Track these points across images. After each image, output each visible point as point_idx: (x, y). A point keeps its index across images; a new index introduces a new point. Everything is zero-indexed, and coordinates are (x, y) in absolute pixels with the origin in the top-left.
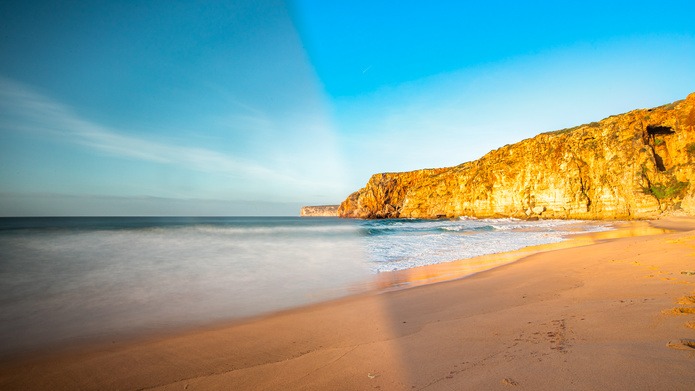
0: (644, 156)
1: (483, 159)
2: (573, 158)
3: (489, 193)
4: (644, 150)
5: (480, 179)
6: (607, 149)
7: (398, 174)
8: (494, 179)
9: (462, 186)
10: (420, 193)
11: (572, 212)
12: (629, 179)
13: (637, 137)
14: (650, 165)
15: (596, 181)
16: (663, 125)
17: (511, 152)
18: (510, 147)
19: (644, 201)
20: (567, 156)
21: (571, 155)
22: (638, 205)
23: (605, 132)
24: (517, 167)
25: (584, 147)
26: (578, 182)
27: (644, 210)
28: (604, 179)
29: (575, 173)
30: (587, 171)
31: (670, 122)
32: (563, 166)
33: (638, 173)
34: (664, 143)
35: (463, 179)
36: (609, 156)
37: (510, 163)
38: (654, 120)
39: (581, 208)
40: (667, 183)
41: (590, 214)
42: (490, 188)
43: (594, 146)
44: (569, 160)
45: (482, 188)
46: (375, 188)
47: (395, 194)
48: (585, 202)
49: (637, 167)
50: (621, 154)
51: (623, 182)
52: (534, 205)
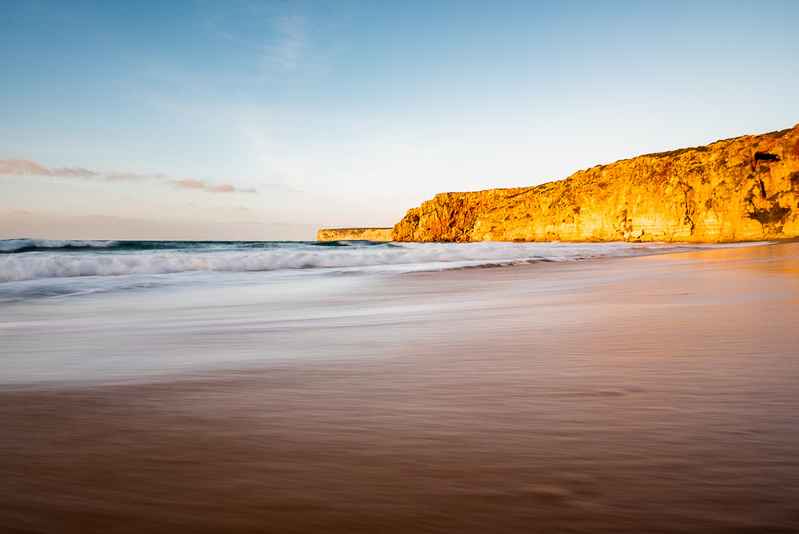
0: (751, 182)
1: (569, 180)
2: (680, 183)
3: (576, 216)
4: (751, 177)
5: (566, 201)
6: (714, 174)
7: (465, 194)
8: (582, 201)
9: (545, 208)
10: (493, 215)
11: (676, 235)
12: (736, 205)
13: (746, 163)
14: (757, 191)
15: (702, 206)
16: (771, 153)
17: (604, 173)
18: (602, 168)
19: (750, 225)
20: (674, 180)
21: (677, 179)
22: (744, 229)
23: (714, 157)
24: (609, 189)
25: (691, 171)
26: (684, 206)
27: (749, 234)
28: (709, 204)
29: (681, 197)
30: (693, 195)
31: (777, 150)
32: (669, 190)
33: (746, 200)
34: (768, 170)
35: (545, 201)
36: (715, 181)
37: (602, 185)
38: (763, 147)
39: (684, 232)
40: (771, 209)
41: (693, 238)
42: (577, 210)
43: (701, 170)
44: (675, 184)
45: (570, 210)
46: (440, 209)
47: (461, 216)
48: (689, 225)
49: (745, 193)
50: (728, 180)
51: (729, 207)
52: (631, 228)
